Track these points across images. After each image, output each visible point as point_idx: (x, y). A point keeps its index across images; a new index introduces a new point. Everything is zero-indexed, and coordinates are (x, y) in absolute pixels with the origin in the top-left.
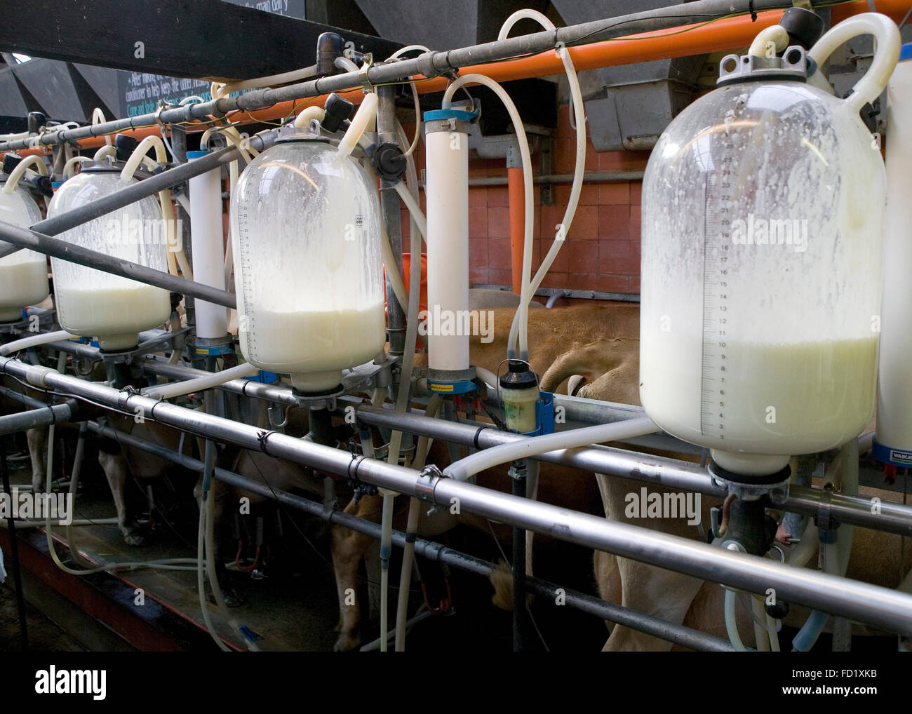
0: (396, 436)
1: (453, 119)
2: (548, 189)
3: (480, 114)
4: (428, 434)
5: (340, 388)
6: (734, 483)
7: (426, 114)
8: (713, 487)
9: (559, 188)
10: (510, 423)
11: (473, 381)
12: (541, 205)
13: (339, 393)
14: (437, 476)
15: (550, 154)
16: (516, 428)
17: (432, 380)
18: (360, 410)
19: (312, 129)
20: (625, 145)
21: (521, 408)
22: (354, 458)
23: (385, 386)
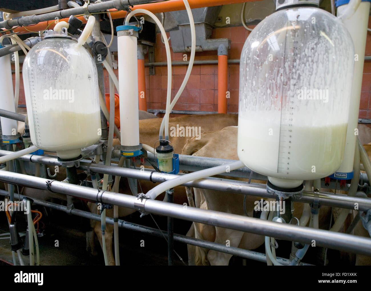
0: (106, 176)
1: (132, 30)
2: (153, 68)
3: (142, 29)
4: (119, 175)
5: (80, 157)
6: (282, 192)
7: (118, 28)
8: (268, 193)
9: (157, 68)
10: (161, 168)
11: (141, 150)
12: (150, 75)
13: (81, 159)
14: (145, 198)
15: (153, 54)
16: (164, 170)
17: (123, 150)
18: (91, 166)
19: (63, 32)
20: (186, 50)
21: (166, 162)
22: (99, 191)
23: (99, 154)
